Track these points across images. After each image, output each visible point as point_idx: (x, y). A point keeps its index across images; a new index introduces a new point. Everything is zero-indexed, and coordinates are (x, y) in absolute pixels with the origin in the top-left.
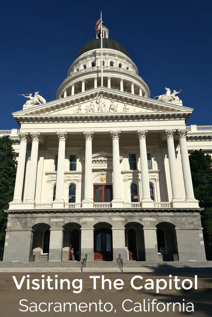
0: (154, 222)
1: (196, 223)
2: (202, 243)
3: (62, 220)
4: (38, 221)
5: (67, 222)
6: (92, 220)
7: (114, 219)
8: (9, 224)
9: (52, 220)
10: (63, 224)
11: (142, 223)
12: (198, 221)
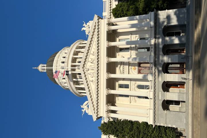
4: (161, 107)
9: (160, 98)
10: (163, 92)
11: (163, 44)
12: (162, 13)
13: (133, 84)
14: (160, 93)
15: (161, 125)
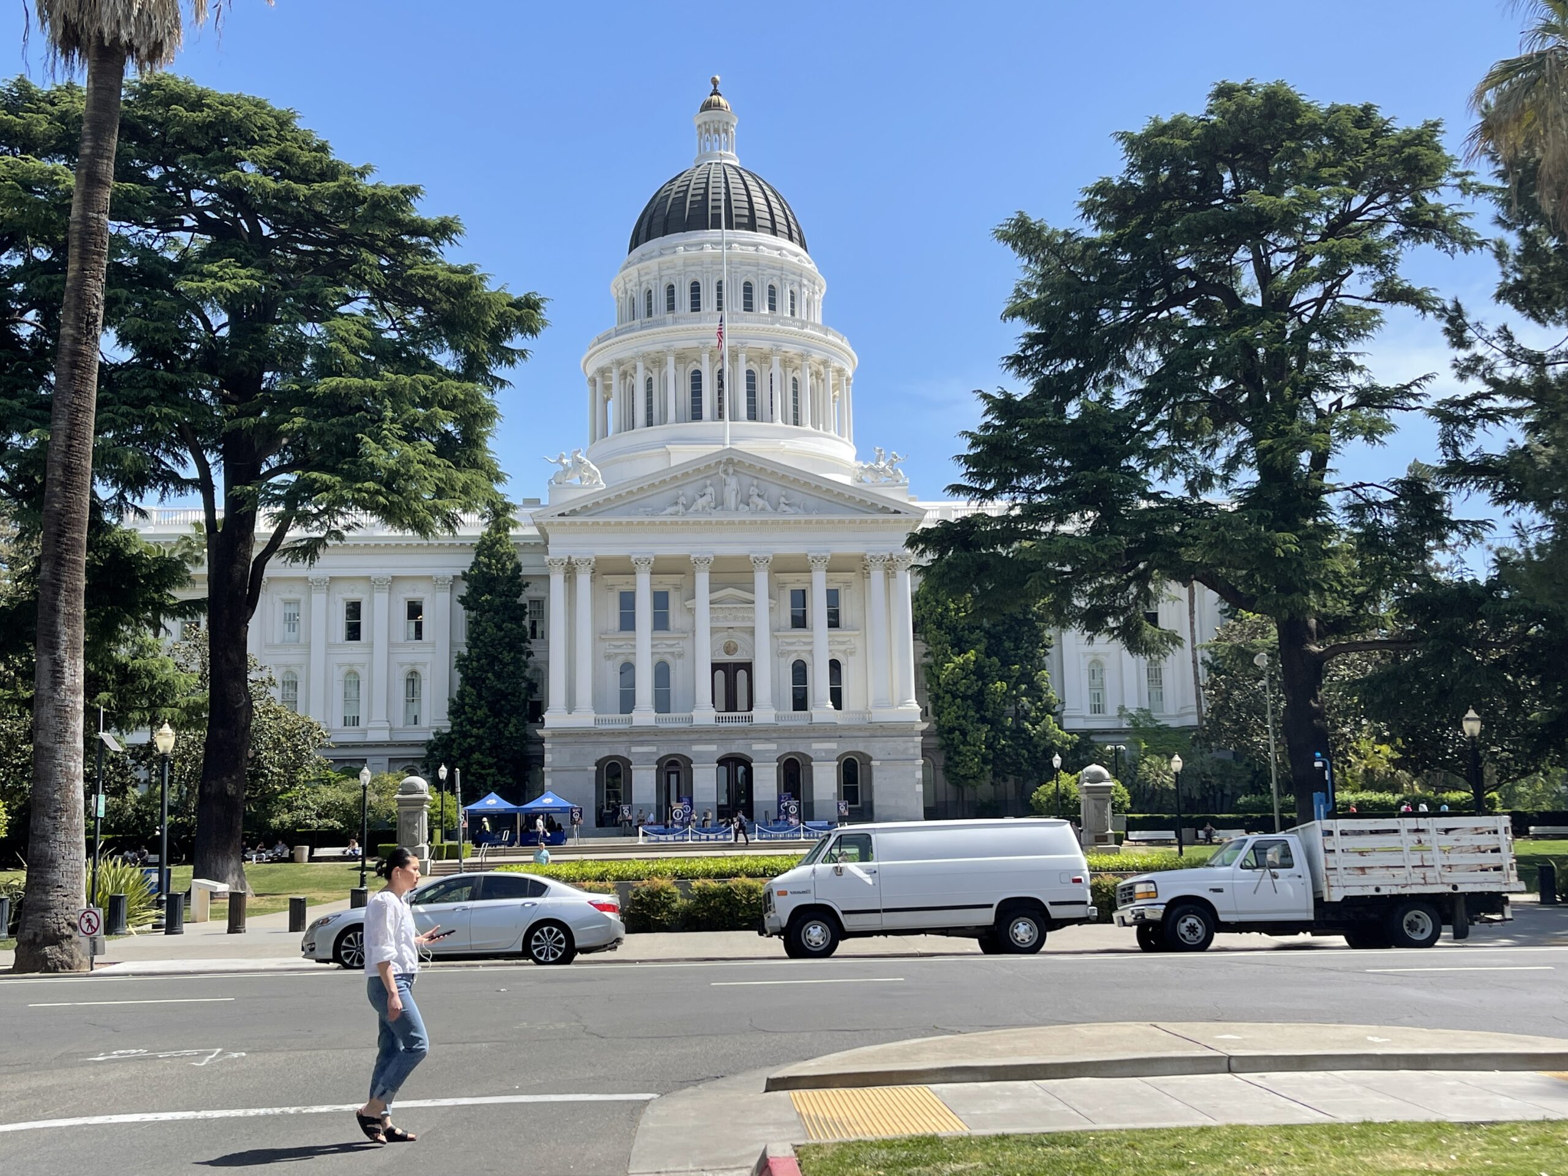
0: (834, 751)
1: (912, 751)
2: (920, 788)
3: (654, 749)
4: (605, 752)
5: (663, 754)
6: (714, 748)
7: (757, 747)
8: (548, 758)
9: (634, 749)
10: (657, 758)
11: (812, 754)
12: (915, 747)
13: (672, 646)
15: (546, 756)
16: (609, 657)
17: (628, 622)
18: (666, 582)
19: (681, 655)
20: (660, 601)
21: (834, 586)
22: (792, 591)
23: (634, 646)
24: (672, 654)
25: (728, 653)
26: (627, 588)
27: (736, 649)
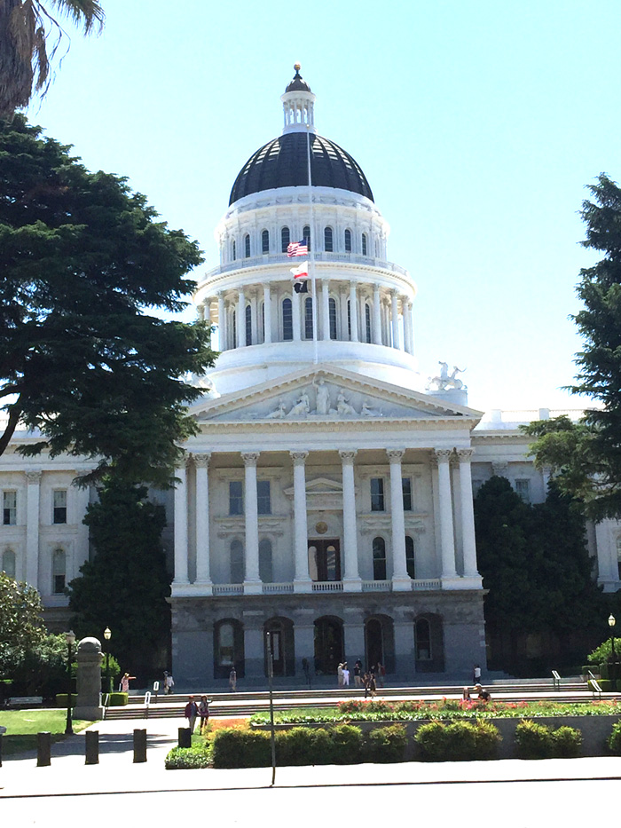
0: (411, 614)
1: (476, 613)
2: (483, 644)
4: (222, 615)
5: (270, 615)
6: (311, 611)
7: (349, 610)
8: (174, 621)
9: (245, 613)
10: (263, 620)
11: (393, 616)
12: (478, 610)
13: (273, 526)
14: (262, 613)
15: (173, 619)
16: (221, 536)
17: (237, 507)
18: (269, 473)
19: (281, 534)
20: (263, 489)
21: (407, 475)
22: (372, 481)
23: (244, 527)
24: (274, 533)
25: (319, 532)
26: (235, 479)
27: (326, 529)
